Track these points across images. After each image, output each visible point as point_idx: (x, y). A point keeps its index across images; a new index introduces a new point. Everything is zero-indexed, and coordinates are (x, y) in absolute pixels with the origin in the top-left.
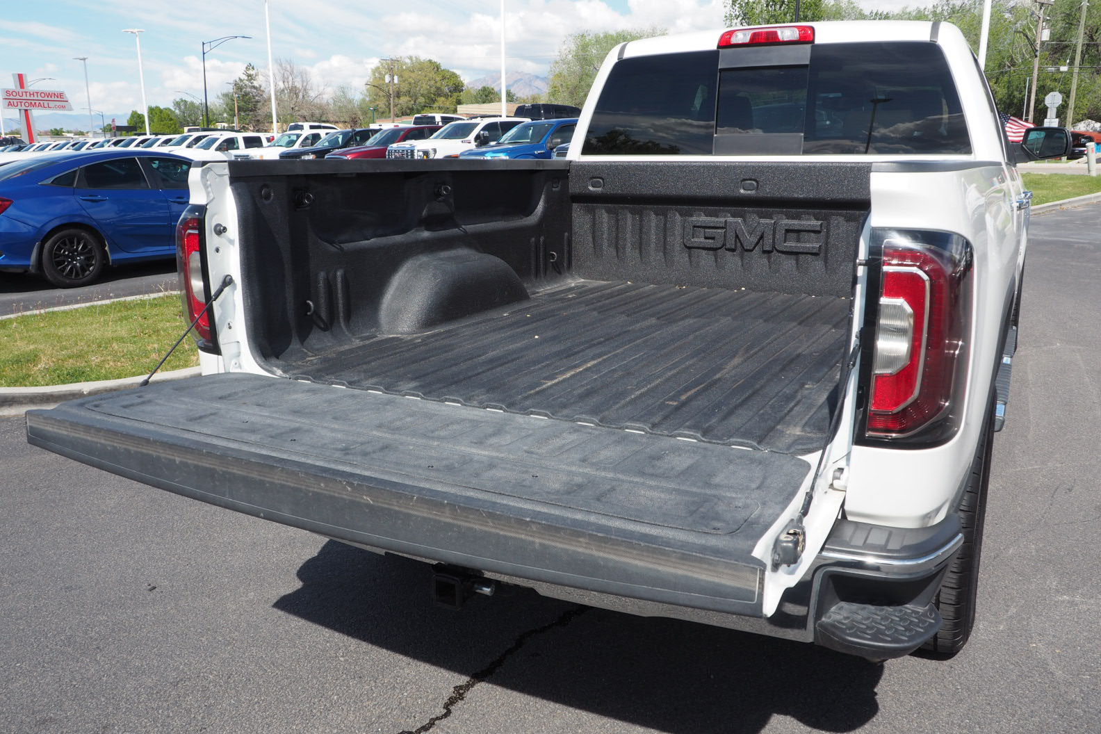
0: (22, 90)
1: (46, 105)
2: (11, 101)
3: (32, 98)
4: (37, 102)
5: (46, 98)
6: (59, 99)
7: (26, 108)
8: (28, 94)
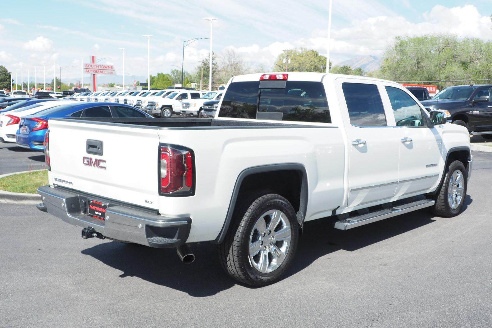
0: (94, 64)
1: (104, 72)
2: (88, 70)
3: (97, 68)
4: (100, 70)
5: (104, 69)
6: (110, 69)
7: (94, 73)
8: (96, 66)
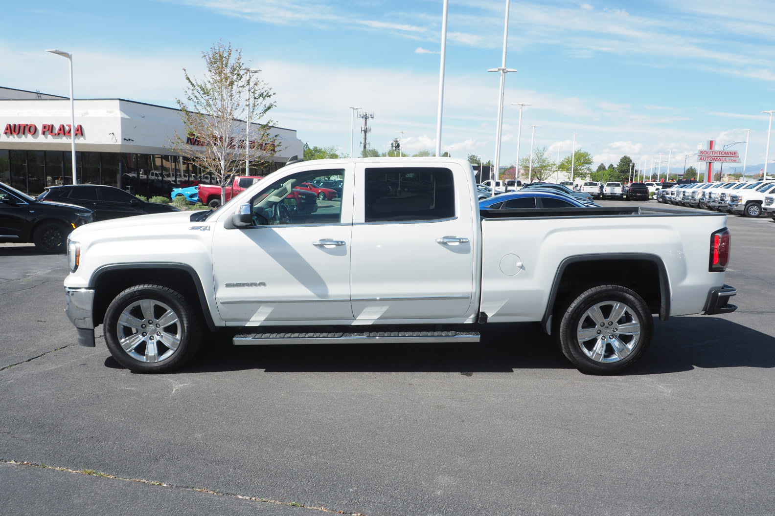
0: (711, 150)
1: (724, 160)
2: (702, 157)
3: (716, 155)
4: (718, 158)
5: (725, 155)
6: (733, 156)
7: (710, 161)
8: (714, 153)
